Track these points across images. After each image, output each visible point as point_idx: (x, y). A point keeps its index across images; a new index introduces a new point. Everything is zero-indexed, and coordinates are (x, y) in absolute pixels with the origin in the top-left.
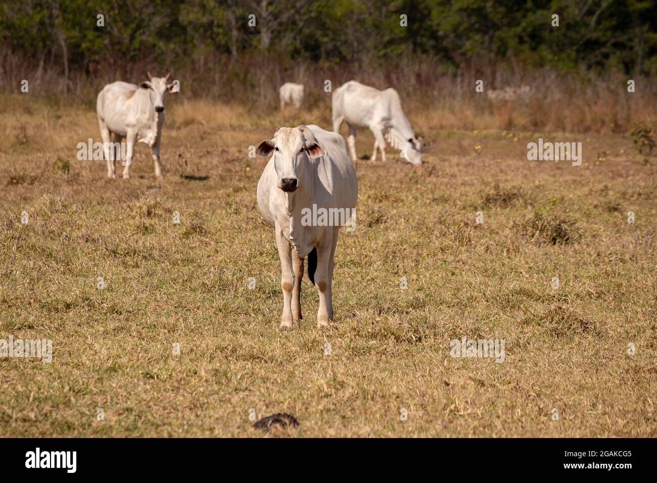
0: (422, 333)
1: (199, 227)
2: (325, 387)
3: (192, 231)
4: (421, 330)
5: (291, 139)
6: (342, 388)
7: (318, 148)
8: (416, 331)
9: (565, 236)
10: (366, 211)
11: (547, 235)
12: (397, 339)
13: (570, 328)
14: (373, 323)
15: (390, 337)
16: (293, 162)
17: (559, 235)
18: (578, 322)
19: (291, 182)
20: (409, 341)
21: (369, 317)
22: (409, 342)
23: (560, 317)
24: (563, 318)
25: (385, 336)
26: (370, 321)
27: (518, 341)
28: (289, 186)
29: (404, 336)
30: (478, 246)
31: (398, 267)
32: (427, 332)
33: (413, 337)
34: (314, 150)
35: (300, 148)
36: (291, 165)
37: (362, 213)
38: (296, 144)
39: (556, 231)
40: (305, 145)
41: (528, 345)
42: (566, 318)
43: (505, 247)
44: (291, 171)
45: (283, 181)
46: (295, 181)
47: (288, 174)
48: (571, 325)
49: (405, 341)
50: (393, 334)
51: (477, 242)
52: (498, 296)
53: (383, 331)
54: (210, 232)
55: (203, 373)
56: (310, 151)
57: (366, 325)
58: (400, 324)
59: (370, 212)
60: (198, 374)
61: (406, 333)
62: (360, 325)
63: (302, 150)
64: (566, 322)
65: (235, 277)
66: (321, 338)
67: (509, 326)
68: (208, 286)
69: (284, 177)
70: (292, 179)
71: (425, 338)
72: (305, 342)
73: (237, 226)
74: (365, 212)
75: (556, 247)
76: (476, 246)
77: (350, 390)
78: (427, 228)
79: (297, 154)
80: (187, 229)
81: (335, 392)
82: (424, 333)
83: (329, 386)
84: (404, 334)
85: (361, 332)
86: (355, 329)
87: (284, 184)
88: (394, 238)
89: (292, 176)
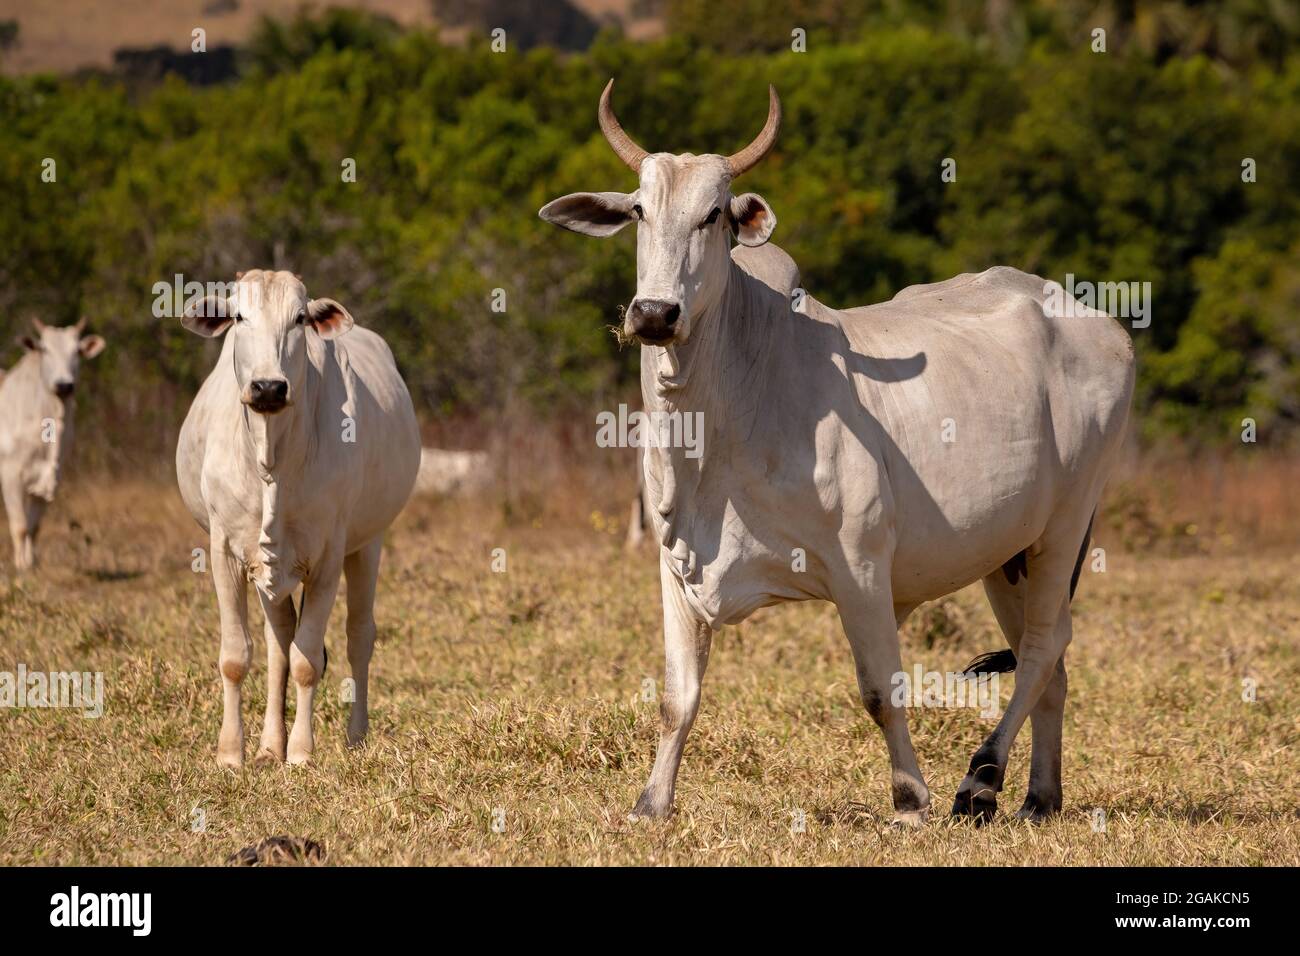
0: (622, 747)
1: (113, 631)
2: (395, 810)
3: (97, 639)
4: (619, 740)
5: (273, 297)
6: (433, 811)
7: (337, 316)
8: (609, 745)
9: (953, 632)
10: (504, 592)
11: (914, 629)
12: (568, 759)
13: (957, 744)
14: (510, 730)
15: (548, 758)
16: (278, 346)
17: (940, 629)
18: (975, 730)
19: (274, 387)
20: (594, 766)
21: (500, 715)
22: (592, 768)
23: (936, 721)
24: (942, 723)
25: (539, 755)
26: (504, 724)
27: (840, 768)
28: (267, 399)
29: (582, 756)
30: (758, 648)
31: (574, 682)
32: (634, 746)
33: (603, 757)
34: (328, 321)
35: (294, 314)
36: (273, 350)
37: (493, 597)
38: (285, 304)
39: (934, 620)
40: (307, 311)
41: (862, 776)
42: (947, 720)
43: (820, 652)
44: (272, 364)
45: (255, 386)
46: (282, 387)
47: (267, 370)
48: (959, 738)
49: (583, 766)
50: (556, 750)
51: (755, 643)
52: (799, 707)
53: (533, 744)
54: (139, 640)
55: (109, 803)
56: (318, 325)
57: (494, 732)
58: (572, 729)
59: (513, 596)
60: (96, 806)
61: (587, 750)
62: (481, 733)
63: (300, 320)
64: (948, 730)
65: (193, 680)
66: (391, 757)
67: (821, 743)
68: (128, 700)
69: (259, 377)
70: (275, 382)
71: (629, 759)
72: (352, 767)
73: (202, 631)
74: (500, 596)
75: (935, 652)
76: (753, 652)
77: (453, 816)
78: (642, 623)
79: (289, 328)
80: (84, 636)
81: (416, 821)
82: (628, 748)
83: (403, 810)
84: (581, 750)
85: (481, 749)
86: (469, 743)
87: (258, 394)
88: (569, 641)
89: (276, 374)
